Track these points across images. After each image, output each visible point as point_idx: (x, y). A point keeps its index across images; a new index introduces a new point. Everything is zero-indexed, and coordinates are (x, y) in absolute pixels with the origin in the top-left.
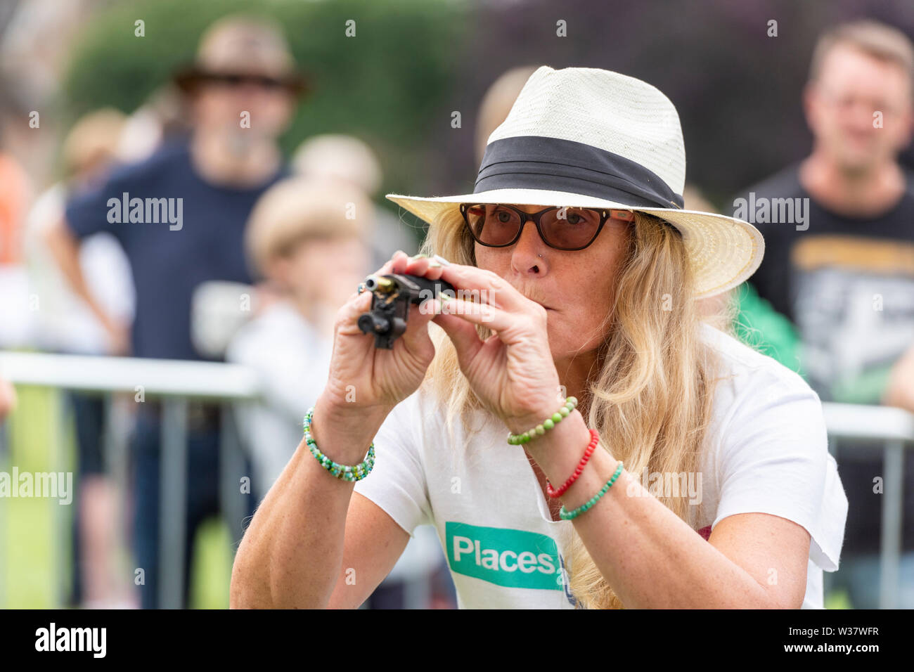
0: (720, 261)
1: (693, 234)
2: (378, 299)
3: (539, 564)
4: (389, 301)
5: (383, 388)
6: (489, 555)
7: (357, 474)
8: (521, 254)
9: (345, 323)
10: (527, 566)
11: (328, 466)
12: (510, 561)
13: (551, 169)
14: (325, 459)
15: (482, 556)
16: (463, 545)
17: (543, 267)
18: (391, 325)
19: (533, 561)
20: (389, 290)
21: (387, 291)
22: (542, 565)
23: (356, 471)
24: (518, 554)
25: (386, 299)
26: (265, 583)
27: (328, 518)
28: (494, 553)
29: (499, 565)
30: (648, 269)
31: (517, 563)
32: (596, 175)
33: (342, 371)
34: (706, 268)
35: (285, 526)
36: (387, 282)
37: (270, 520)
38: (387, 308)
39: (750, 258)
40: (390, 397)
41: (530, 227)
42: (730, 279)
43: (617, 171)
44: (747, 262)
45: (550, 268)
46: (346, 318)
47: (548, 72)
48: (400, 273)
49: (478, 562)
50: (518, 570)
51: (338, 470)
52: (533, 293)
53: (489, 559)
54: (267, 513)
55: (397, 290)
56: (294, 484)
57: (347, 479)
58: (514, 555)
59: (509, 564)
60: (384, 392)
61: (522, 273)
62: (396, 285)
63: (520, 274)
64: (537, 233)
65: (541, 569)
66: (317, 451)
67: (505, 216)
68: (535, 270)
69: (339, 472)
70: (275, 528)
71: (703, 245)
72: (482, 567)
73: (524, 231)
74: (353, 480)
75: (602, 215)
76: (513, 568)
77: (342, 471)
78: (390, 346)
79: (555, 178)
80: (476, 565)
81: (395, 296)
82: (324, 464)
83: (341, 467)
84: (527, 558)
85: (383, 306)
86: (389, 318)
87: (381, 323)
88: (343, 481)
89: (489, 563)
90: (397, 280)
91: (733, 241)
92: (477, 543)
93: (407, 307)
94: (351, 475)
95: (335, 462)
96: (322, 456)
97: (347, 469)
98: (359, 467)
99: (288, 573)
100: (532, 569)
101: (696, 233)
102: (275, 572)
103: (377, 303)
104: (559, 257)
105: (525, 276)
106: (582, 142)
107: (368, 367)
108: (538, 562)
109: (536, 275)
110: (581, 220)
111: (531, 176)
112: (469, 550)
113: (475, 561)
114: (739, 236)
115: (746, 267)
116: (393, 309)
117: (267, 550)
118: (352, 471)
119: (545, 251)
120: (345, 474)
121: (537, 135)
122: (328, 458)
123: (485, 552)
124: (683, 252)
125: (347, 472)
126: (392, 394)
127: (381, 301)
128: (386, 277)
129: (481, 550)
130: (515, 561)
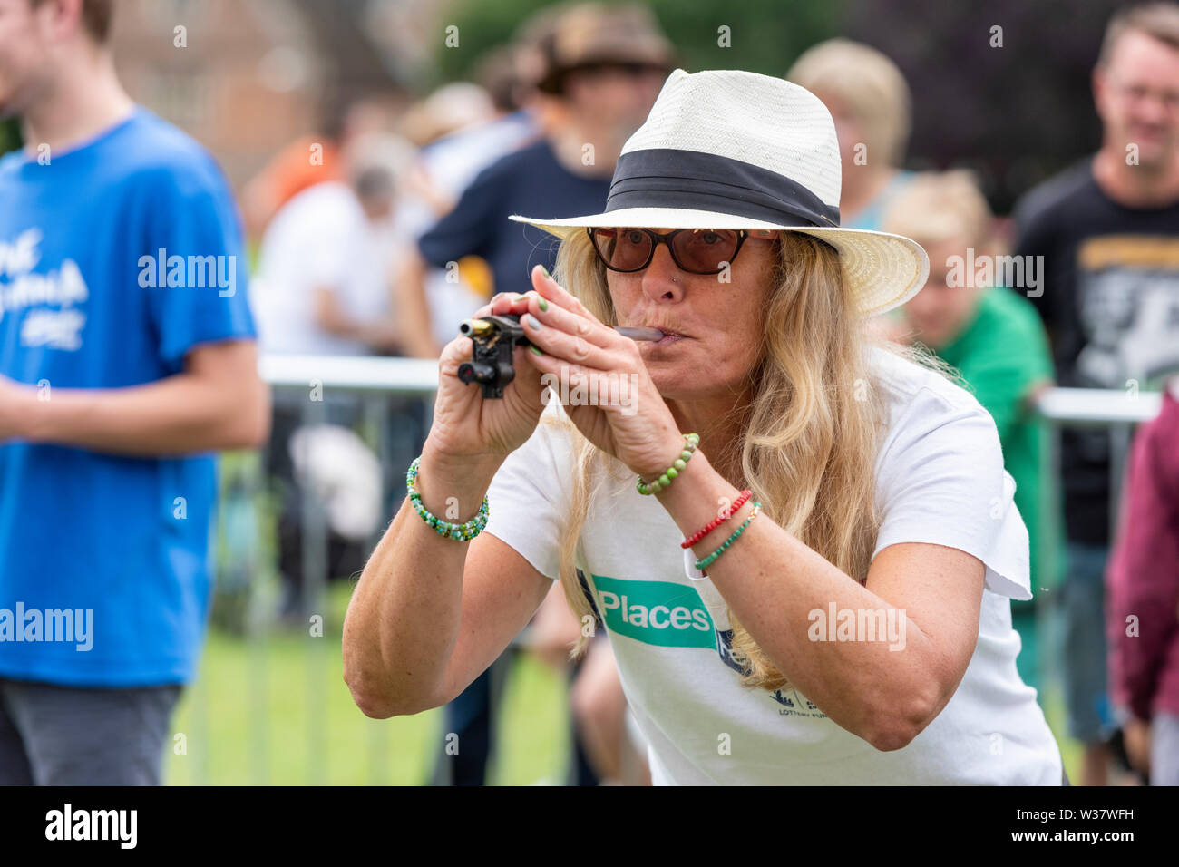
0: (884, 277)
1: (848, 249)
2: (479, 345)
3: (693, 621)
4: (490, 346)
5: (490, 434)
6: (638, 612)
7: (466, 533)
8: (652, 280)
9: (449, 363)
10: (681, 622)
11: (433, 524)
12: (661, 617)
13: (685, 184)
14: (429, 516)
15: (630, 613)
16: (609, 600)
17: (677, 292)
18: (496, 371)
19: (688, 617)
20: (489, 333)
21: (486, 335)
22: (696, 621)
23: (465, 529)
24: (671, 609)
25: (486, 344)
26: (375, 646)
27: (438, 577)
28: (644, 609)
29: (648, 621)
30: (799, 294)
31: (669, 620)
32: (733, 190)
33: (446, 415)
34: (869, 284)
35: (393, 584)
36: (485, 325)
37: (380, 576)
38: (489, 353)
39: (915, 273)
40: (502, 446)
41: (662, 249)
42: (897, 296)
43: (758, 185)
44: (913, 277)
45: (686, 293)
46: (450, 358)
47: (680, 77)
48: (501, 314)
49: (625, 619)
50: (670, 626)
51: (443, 528)
52: (667, 322)
53: (638, 615)
54: (376, 569)
55: (497, 333)
56: (401, 538)
57: (454, 538)
58: (666, 611)
59: (660, 620)
60: (492, 438)
61: (655, 300)
62: (496, 327)
63: (653, 302)
64: (670, 256)
65: (695, 626)
66: (421, 507)
67: (636, 237)
68: (670, 295)
69: (446, 531)
70: (383, 586)
71: (862, 260)
72: (629, 624)
73: (655, 254)
74: (462, 539)
75: (739, 234)
76: (665, 625)
77: (449, 530)
78: (500, 395)
79: (687, 194)
80: (623, 622)
81: (496, 339)
82: (428, 522)
83: (447, 525)
84: (681, 614)
85: (485, 351)
86: (493, 364)
87: (484, 371)
88: (451, 540)
89: (638, 620)
90: (498, 321)
91: (894, 256)
92: (624, 598)
93: (511, 349)
94: (459, 534)
95: (441, 519)
96: (425, 512)
97: (454, 527)
98: (468, 525)
99: (398, 636)
100: (687, 625)
101: (851, 249)
102: (385, 634)
103: (478, 350)
104: (695, 282)
105: (658, 304)
106: (717, 154)
107: (475, 411)
108: (693, 618)
109: (671, 301)
110: (719, 239)
111: (662, 193)
112: (615, 606)
113: (622, 618)
114: (900, 251)
115: (912, 283)
116: (497, 353)
117: (376, 609)
118: (460, 530)
119: (678, 275)
120: (452, 533)
121: (668, 147)
122: (433, 515)
123: (633, 608)
124: (839, 271)
125: (455, 531)
126: (501, 441)
127: (482, 347)
128: (485, 319)
129: (628, 607)
130: (667, 617)
